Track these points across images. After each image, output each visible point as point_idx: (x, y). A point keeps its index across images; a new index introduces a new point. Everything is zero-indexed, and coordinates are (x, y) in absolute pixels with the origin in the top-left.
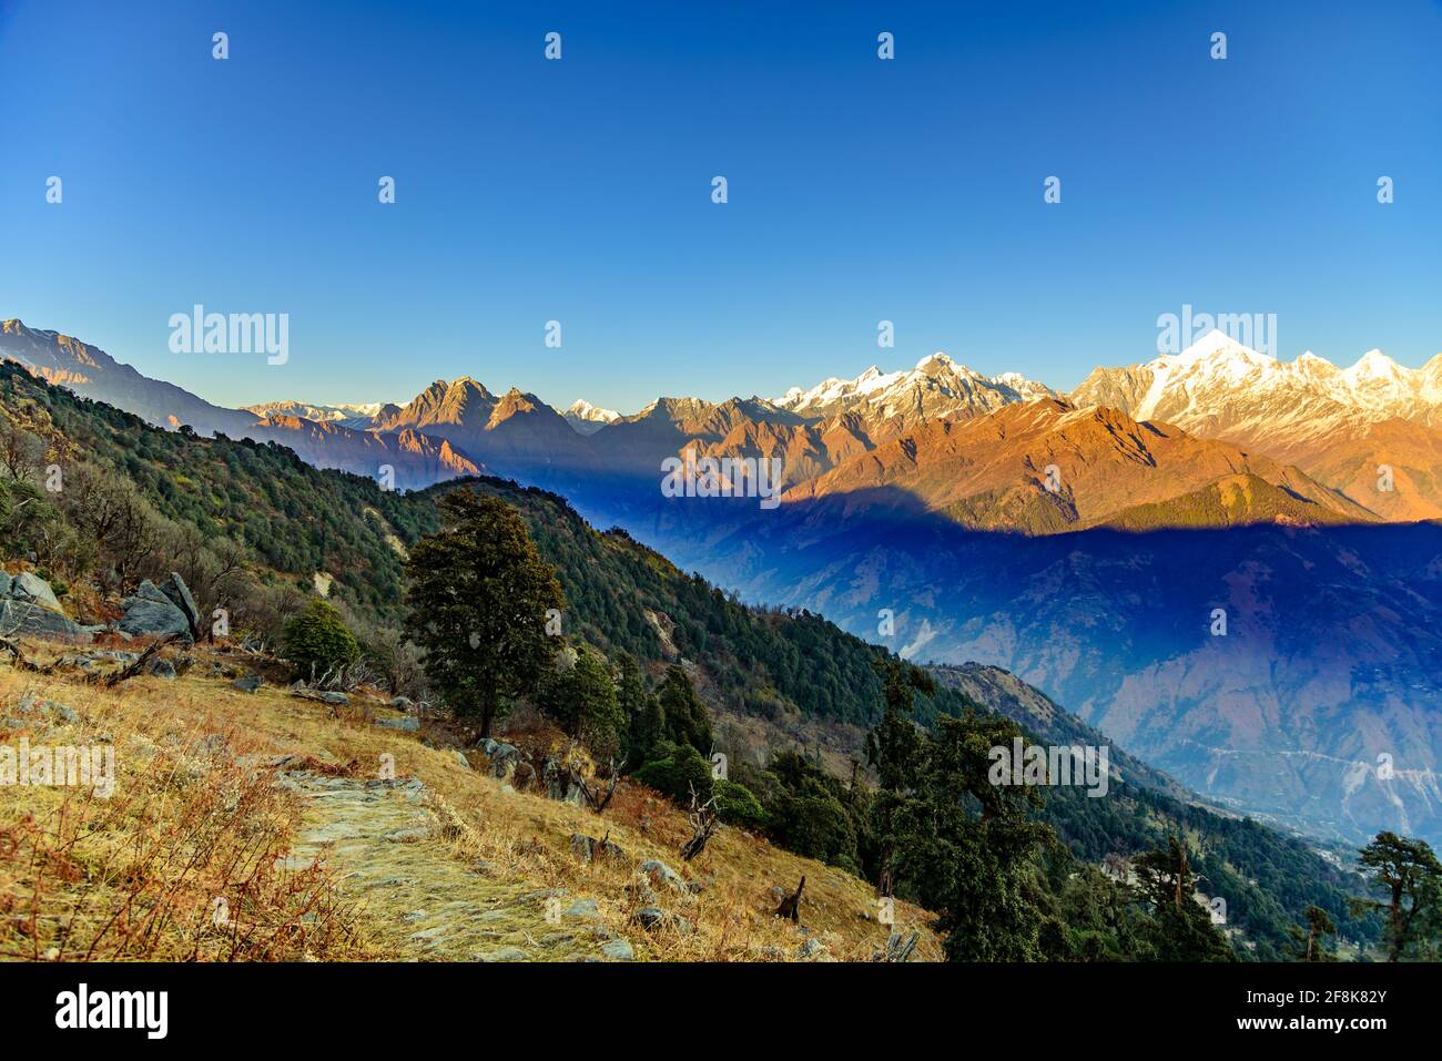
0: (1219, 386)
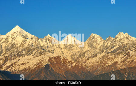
0: (13, 45)
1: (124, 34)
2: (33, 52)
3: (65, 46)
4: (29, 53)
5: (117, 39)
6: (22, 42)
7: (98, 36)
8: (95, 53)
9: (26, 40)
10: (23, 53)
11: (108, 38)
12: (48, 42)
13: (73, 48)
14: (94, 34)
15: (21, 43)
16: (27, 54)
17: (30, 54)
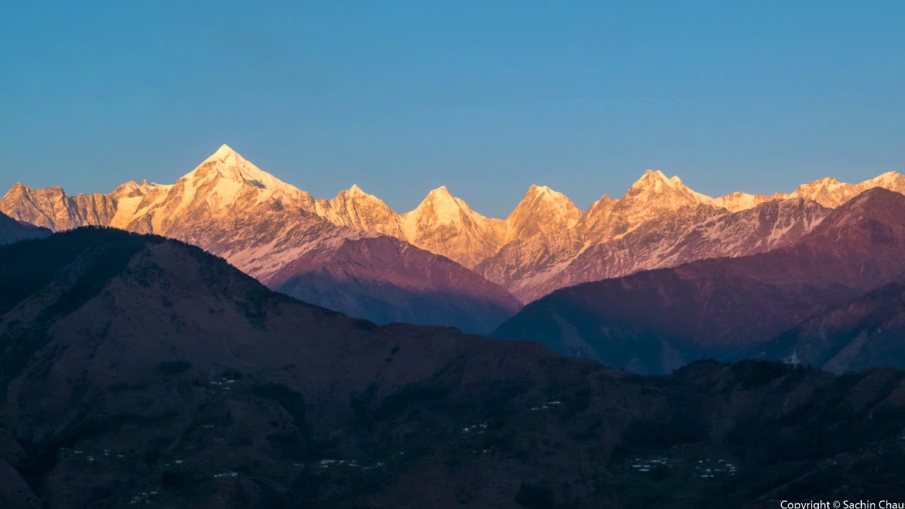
1: (669, 178)
2: (277, 231)
3: (421, 233)
4: (263, 235)
5: (639, 196)
6: (239, 203)
7: (556, 194)
8: (546, 251)
9: (255, 191)
10: (237, 238)
11: (597, 203)
12: (351, 213)
13: (455, 240)
14: (541, 189)
15: (233, 202)
16: (253, 242)
17: (265, 241)
